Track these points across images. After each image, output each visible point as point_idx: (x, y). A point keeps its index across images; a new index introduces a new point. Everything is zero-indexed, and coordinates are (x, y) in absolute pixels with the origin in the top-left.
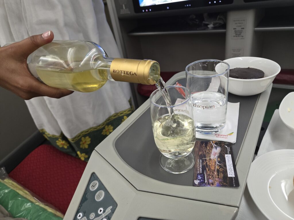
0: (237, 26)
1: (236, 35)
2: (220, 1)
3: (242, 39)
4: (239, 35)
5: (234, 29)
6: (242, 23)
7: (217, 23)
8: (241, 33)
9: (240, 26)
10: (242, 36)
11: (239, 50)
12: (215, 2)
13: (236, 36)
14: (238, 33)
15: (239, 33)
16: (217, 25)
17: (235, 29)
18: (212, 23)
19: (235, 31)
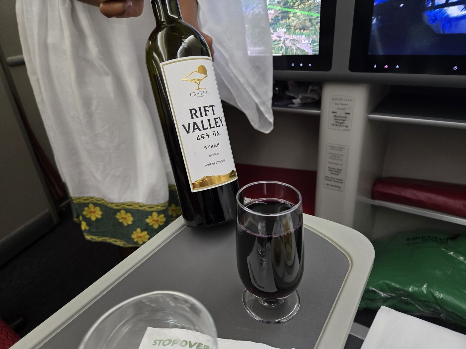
0: (338, 109)
1: (336, 122)
2: (310, 65)
3: (345, 130)
4: (341, 123)
5: (333, 112)
6: (348, 105)
7: (308, 98)
8: (345, 120)
9: (344, 109)
10: (345, 126)
11: (341, 148)
12: (301, 65)
13: (336, 125)
14: (340, 120)
15: (342, 120)
16: (308, 101)
17: (336, 113)
18: (300, 96)
19: (335, 116)
